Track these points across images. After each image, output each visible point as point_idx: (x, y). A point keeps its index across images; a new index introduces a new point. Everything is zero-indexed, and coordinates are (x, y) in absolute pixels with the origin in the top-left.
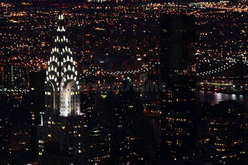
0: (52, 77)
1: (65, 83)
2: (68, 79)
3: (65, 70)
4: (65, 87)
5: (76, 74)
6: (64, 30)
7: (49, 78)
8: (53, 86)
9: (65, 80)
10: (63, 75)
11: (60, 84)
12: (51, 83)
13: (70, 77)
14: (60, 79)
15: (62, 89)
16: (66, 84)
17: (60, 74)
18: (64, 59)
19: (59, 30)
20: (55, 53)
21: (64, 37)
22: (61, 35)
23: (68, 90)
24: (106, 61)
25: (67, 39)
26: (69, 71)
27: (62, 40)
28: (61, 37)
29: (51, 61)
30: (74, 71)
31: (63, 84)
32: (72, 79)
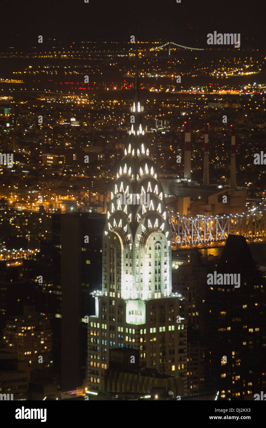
0: (118, 223)
1: (143, 234)
2: (149, 227)
3: (144, 211)
4: (143, 242)
5: (165, 218)
6: (143, 133)
7: (112, 224)
8: (121, 240)
9: (143, 228)
10: (140, 220)
11: (134, 236)
12: (117, 234)
13: (153, 223)
14: (134, 227)
15: (137, 245)
16: (145, 236)
17: (134, 217)
18: (143, 189)
19: (132, 132)
20: (125, 178)
21: (143, 146)
22: (136, 142)
23: (150, 249)
25: (148, 151)
26: (151, 211)
27: (138, 152)
28: (136, 146)
29: (116, 191)
30: (160, 212)
31: (139, 236)
32: (157, 226)
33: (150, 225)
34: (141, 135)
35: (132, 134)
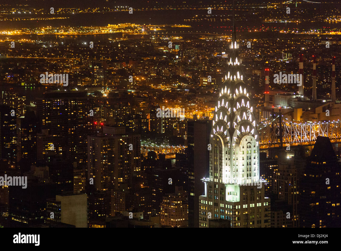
0: (220, 129)
1: (238, 137)
2: (242, 131)
3: (239, 119)
4: (238, 143)
5: (254, 125)
6: (239, 64)
7: (216, 130)
8: (222, 141)
9: (238, 132)
10: (236, 126)
11: (231, 139)
12: (219, 137)
13: (246, 129)
14: (231, 132)
15: (234, 145)
16: (240, 138)
17: (232, 125)
18: (238, 104)
19: (230, 63)
20: (225, 97)
21: (238, 73)
22: (233, 70)
23: (243, 147)
24: (293, 107)
25: (242, 77)
26: (244, 120)
27: (235, 77)
28: (233, 74)
29: (219, 106)
30: (251, 121)
31: (235, 138)
32: (249, 131)
33: (243, 130)
34: (237, 65)
35: (231, 64)
